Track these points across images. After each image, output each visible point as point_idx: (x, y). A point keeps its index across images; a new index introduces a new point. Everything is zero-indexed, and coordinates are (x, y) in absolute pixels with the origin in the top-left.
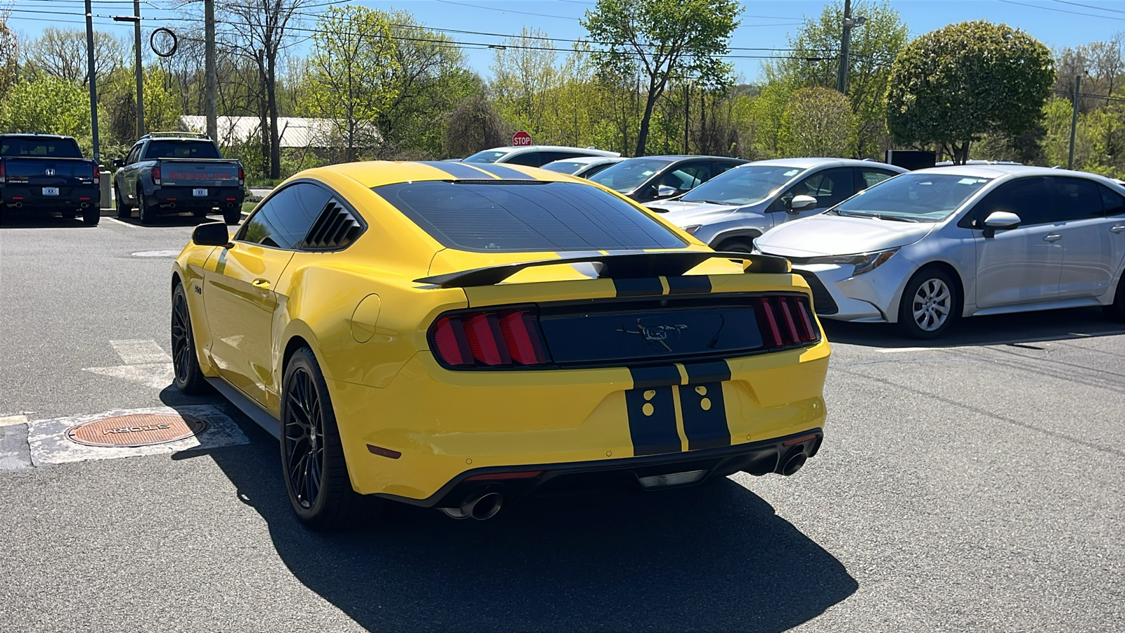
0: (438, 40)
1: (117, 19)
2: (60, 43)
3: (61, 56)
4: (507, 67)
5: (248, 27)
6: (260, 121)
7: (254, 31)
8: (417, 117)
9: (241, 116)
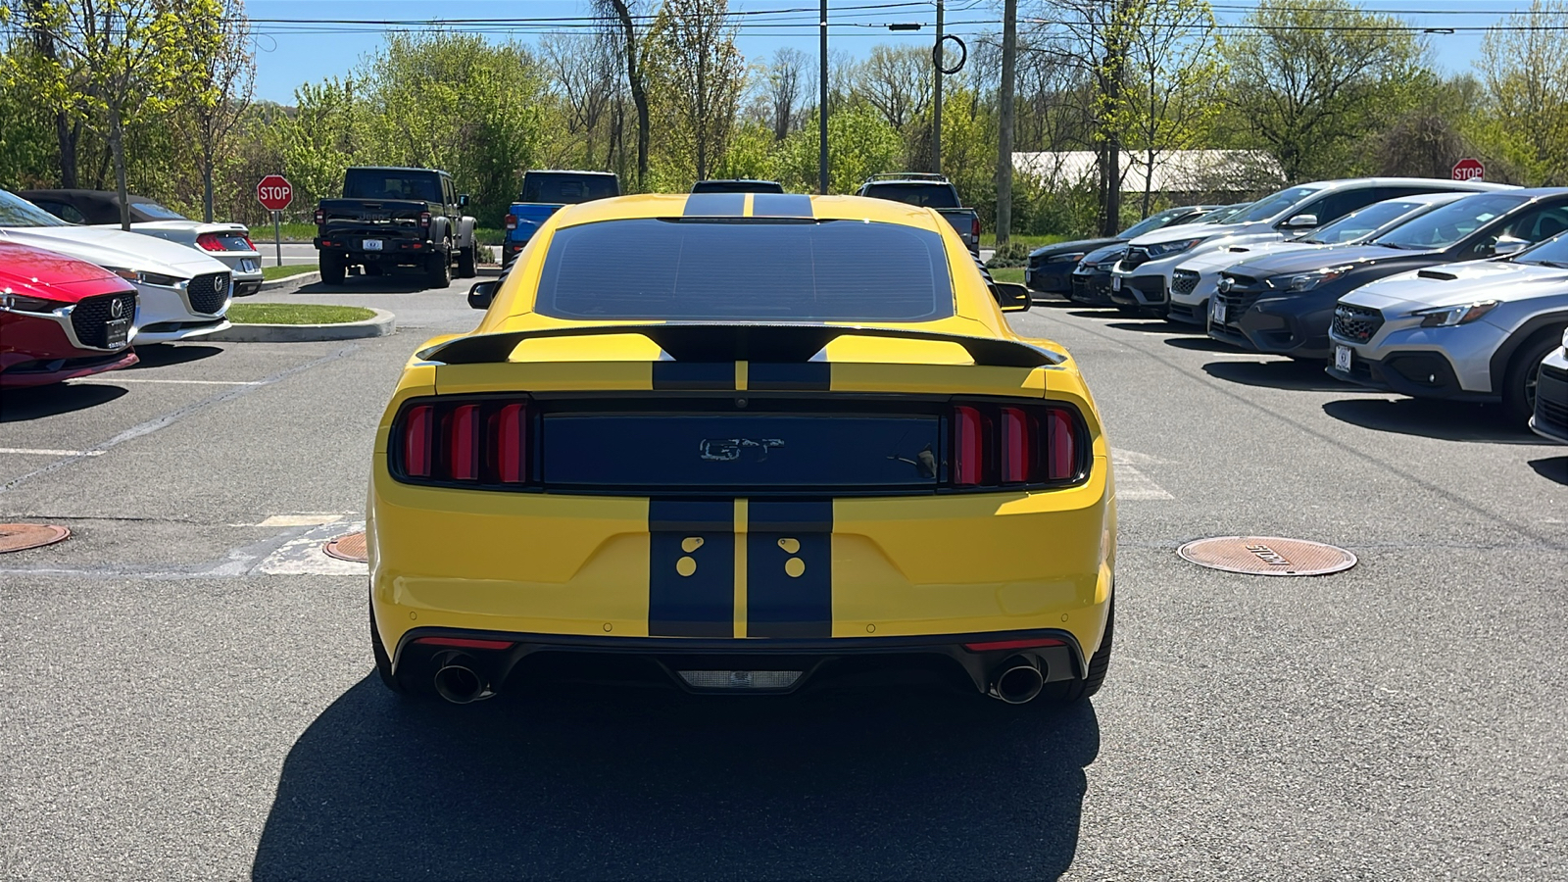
0: (1379, 26)
1: (893, 27)
2: (889, 65)
3: (889, 82)
4: (1501, 60)
5: (1089, 27)
6: (1096, 157)
7: (1095, 32)
8: (1341, 143)
9: (1070, 150)
